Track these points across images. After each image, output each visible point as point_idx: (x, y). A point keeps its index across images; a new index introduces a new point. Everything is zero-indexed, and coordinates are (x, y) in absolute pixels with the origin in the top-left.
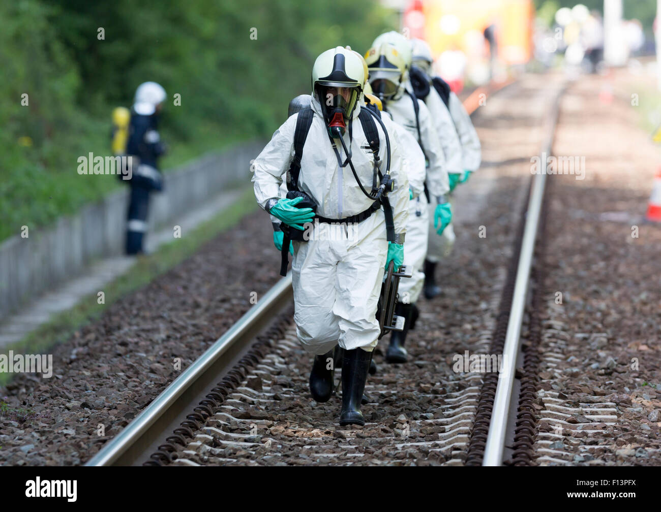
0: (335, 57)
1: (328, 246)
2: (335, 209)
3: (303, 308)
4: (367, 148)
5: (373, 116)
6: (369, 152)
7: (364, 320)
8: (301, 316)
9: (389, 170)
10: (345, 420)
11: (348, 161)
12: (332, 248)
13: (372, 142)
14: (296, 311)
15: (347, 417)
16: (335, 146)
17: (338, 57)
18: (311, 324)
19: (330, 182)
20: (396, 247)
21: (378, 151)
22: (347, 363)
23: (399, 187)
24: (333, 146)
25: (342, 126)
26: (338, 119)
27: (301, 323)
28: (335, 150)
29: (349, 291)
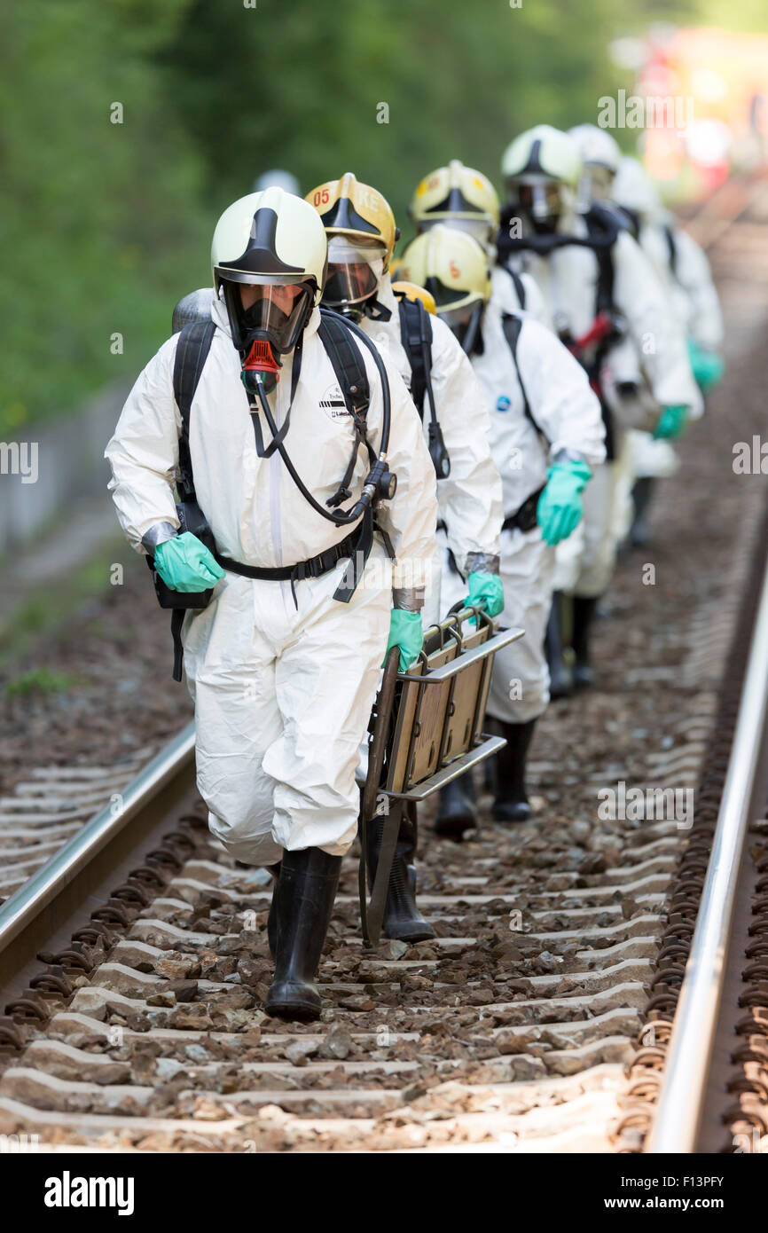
0: (256, 216)
1: (253, 624)
2: (267, 544)
3: (211, 761)
4: (335, 404)
5: (352, 333)
6: (342, 414)
7: (325, 787)
8: (208, 778)
9: (386, 451)
10: (274, 1000)
11: (277, 446)
12: (260, 629)
13: (353, 388)
14: (199, 768)
15: (279, 995)
16: (257, 409)
17: (261, 212)
18: (228, 795)
19: (253, 484)
20: (402, 619)
21: (368, 407)
22: (290, 878)
23: (411, 486)
24: (252, 409)
25: (270, 369)
26: (261, 352)
27: (208, 793)
28: (255, 417)
29: (295, 722)
